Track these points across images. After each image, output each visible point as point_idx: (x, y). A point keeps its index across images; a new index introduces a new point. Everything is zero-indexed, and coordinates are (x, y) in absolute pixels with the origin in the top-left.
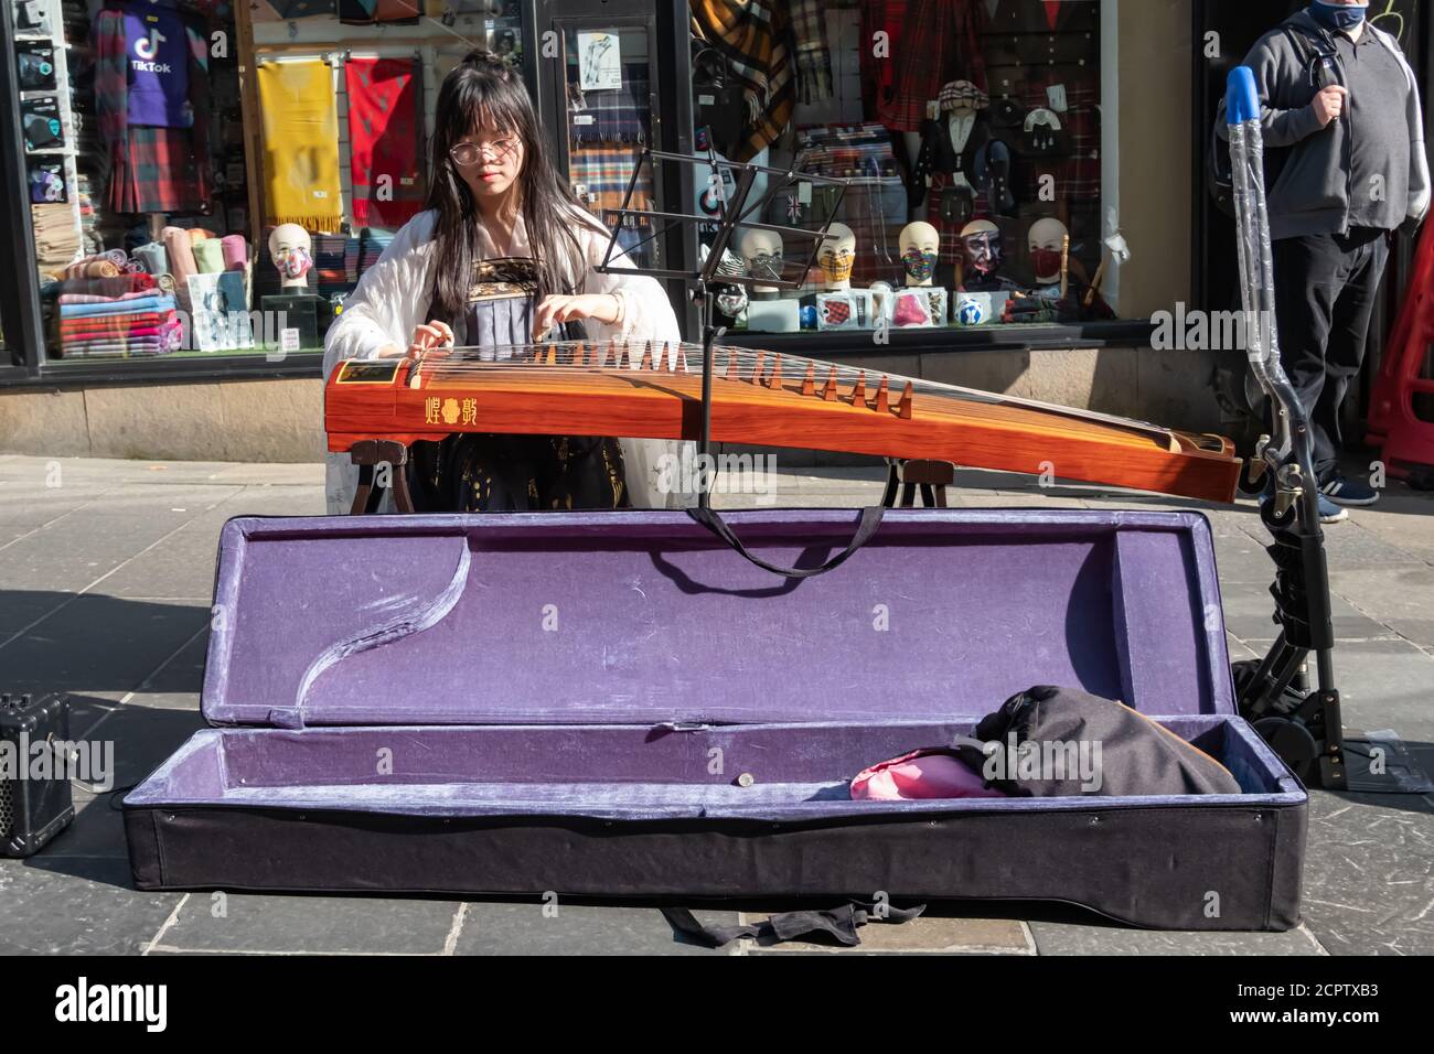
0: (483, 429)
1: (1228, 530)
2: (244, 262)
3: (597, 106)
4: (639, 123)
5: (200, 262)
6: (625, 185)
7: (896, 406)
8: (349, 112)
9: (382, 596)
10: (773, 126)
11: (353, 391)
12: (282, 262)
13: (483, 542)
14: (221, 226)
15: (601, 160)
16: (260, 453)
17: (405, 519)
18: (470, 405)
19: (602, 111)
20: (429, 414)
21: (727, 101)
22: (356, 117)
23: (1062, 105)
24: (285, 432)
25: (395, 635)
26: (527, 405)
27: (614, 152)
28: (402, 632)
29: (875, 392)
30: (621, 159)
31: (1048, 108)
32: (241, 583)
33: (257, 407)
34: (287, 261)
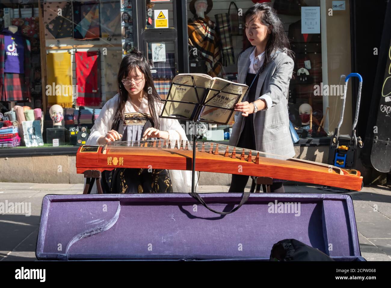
0: (125, 167)
1: (365, 205)
2: (41, 117)
3: (158, 67)
4: (171, 72)
5: (27, 117)
6: (167, 93)
7: (254, 160)
8: (76, 68)
9: (93, 219)
10: (215, 73)
11: (85, 155)
12: (53, 117)
13: (125, 202)
14: (33, 106)
15: (159, 84)
16: (45, 180)
17: (100, 195)
18: (121, 159)
19: (159, 68)
20: (108, 162)
21: (200, 65)
22: (78, 70)
23: (309, 67)
24: (53, 173)
25: (97, 232)
26: (139, 159)
27: (163, 82)
28: (99, 231)
29: (247, 156)
30: (166, 84)
31: (305, 68)
32: (49, 215)
33: (44, 165)
34: (55, 117)
